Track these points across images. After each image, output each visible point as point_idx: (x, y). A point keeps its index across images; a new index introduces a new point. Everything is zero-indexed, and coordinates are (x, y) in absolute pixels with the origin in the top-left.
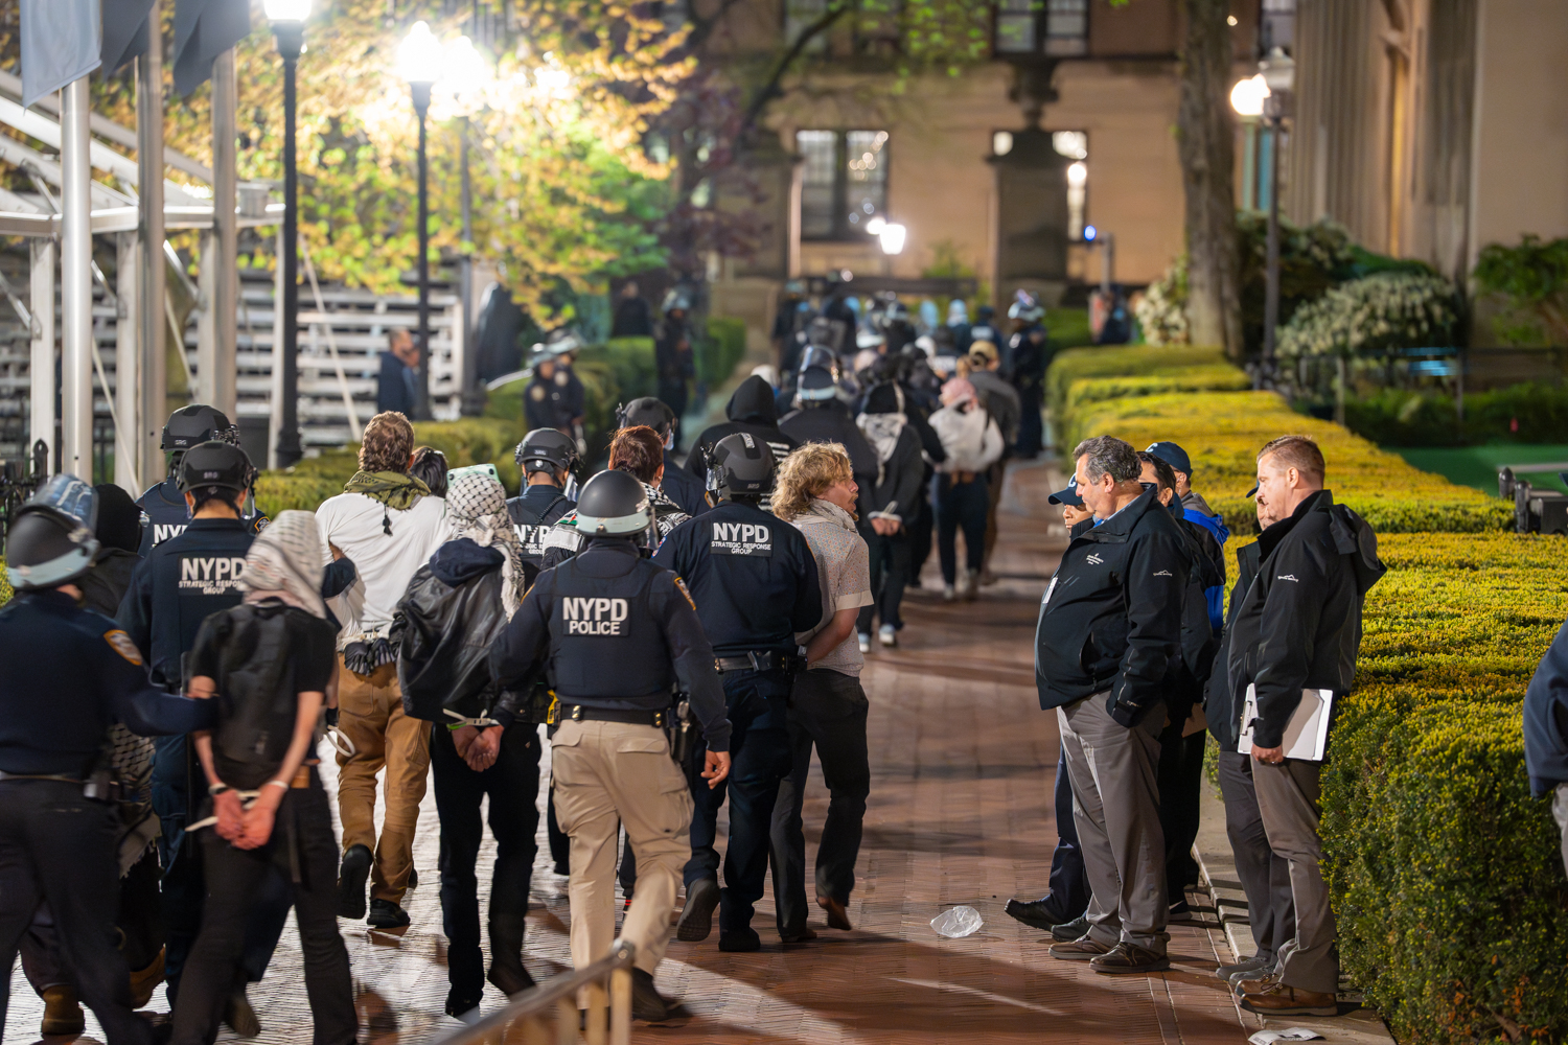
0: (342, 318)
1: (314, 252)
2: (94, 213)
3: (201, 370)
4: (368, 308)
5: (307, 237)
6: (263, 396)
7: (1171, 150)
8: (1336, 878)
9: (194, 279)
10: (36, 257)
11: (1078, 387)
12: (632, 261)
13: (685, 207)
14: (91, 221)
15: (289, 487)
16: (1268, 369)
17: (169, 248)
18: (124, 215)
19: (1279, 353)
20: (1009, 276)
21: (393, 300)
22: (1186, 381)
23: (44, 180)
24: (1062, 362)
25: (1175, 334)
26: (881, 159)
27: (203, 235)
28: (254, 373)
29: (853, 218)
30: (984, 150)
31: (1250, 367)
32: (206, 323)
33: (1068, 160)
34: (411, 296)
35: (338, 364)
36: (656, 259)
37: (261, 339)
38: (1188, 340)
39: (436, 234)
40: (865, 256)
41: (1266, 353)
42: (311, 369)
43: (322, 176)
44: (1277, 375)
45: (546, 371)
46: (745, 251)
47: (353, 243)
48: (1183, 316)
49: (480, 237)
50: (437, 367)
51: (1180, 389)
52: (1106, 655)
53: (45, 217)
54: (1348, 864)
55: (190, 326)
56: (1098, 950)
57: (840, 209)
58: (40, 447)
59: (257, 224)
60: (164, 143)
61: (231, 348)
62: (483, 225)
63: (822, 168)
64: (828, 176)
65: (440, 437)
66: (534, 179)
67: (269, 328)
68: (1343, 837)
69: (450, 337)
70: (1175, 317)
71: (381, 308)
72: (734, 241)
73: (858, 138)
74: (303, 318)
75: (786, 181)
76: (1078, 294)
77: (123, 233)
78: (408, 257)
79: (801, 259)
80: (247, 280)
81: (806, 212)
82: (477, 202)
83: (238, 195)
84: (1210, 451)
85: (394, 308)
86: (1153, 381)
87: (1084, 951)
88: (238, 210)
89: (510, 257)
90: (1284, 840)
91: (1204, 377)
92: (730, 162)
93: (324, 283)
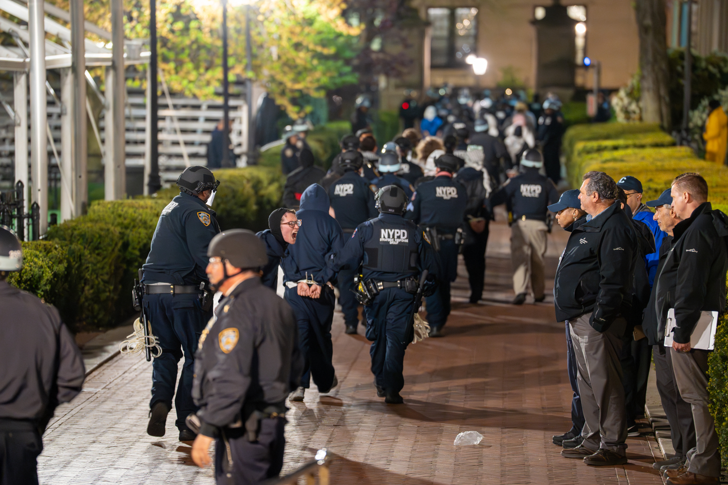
0: (183, 113)
1: (168, 78)
2: (48, 58)
3: (107, 142)
4: (197, 107)
5: (163, 70)
6: (140, 155)
7: (632, 15)
8: (718, 414)
9: (103, 93)
10: (17, 82)
11: (580, 146)
12: (338, 81)
13: (367, 50)
14: (46, 62)
15: (153, 205)
16: (684, 134)
17: (88, 75)
18: (64, 58)
19: (691, 125)
20: (544, 85)
21: (211, 103)
22: (638, 142)
23: (21, 39)
24: (571, 132)
25: (633, 116)
26: (473, 23)
27: (107, 69)
28: (136, 143)
29: (459, 55)
30: (530, 17)
31: (674, 133)
32: (109, 116)
33: (576, 22)
34: (220, 101)
35: (181, 138)
36: (352, 79)
37: (140, 124)
38: (641, 119)
39: (233, 67)
40: (465, 76)
41: (684, 125)
42: (166, 141)
43: (170, 36)
44: (689, 138)
45: (293, 141)
46: (399, 75)
47: (188, 73)
48: (638, 106)
49: (256, 69)
50: (234, 138)
51: (635, 146)
52: (589, 293)
53: (21, 60)
54: (725, 406)
55: (100, 118)
56: (587, 453)
57: (452, 50)
58: (20, 184)
59: (136, 63)
60: (85, 19)
61: (122, 129)
62: (258, 62)
63: (441, 28)
64: (445, 33)
65: (235, 177)
66: (285, 37)
67: (143, 118)
68: (722, 392)
69: (241, 123)
70: (633, 107)
71: (204, 107)
72: (393, 69)
73: (461, 12)
74: (162, 113)
75: (422, 36)
76: (581, 94)
77: (64, 69)
78: (218, 80)
79: (429, 77)
80: (132, 92)
81: (433, 52)
82: (255, 50)
83: (125, 48)
84: (651, 180)
85: (211, 107)
86: (621, 142)
87: (580, 453)
88: (125, 55)
89: (273, 79)
90: (689, 393)
91: (649, 139)
92: (392, 26)
93: (173, 94)
